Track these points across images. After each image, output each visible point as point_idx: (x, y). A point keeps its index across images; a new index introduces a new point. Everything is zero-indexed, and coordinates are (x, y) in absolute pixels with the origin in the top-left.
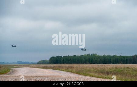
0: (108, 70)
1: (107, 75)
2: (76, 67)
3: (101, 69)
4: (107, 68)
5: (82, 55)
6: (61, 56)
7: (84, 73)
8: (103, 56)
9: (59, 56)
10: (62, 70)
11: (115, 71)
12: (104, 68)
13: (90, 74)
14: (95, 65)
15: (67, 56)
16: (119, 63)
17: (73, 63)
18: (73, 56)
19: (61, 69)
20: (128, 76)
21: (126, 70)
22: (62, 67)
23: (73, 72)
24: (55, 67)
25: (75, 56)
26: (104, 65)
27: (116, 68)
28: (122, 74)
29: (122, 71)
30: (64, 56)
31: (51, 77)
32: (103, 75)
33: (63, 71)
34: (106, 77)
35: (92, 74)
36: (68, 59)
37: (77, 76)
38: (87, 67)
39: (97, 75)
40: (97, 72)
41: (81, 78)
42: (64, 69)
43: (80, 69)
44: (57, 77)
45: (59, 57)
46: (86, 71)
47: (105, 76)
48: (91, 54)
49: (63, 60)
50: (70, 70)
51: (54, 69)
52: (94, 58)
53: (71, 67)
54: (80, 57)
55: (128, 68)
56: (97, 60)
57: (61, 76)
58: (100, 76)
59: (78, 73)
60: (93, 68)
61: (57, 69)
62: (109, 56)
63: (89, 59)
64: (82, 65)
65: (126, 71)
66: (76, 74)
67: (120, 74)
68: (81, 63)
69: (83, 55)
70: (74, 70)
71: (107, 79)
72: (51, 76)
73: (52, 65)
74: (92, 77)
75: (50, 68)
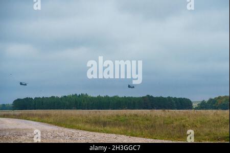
0: (105, 119)
1: (104, 127)
2: (55, 115)
3: (94, 117)
4: (104, 116)
5: (65, 96)
6: (32, 98)
7: (68, 123)
8: (98, 97)
9: (27, 98)
10: (33, 119)
11: (116, 120)
12: (99, 116)
13: (77, 125)
14: (86, 112)
15: (41, 97)
16: (122, 109)
17: (50, 109)
18: (50, 98)
19: (31, 119)
20: (137, 128)
21: (133, 119)
22: (33, 115)
23: (51, 123)
24: (21, 114)
25: (53, 97)
26: (99, 112)
27: (118, 116)
28: (127, 125)
29: (127, 120)
30: (36, 98)
31: (14, 131)
32: (97, 128)
33: (35, 121)
34: (102, 129)
35: (80, 125)
36: (42, 102)
37: (57, 129)
38: (72, 115)
39: (87, 126)
40: (87, 122)
41: (63, 131)
42: (36, 118)
43: (62, 118)
44: (24, 131)
45: (28, 100)
46: (71, 121)
47: (100, 128)
48: (78, 95)
49: (34, 104)
50: (46, 119)
51: (20, 119)
52: (84, 101)
53: (47, 116)
54: (61, 98)
55: (136, 115)
56: (88, 104)
57: (31, 129)
58: (92, 128)
59: (58, 123)
60: (81, 116)
61: (26, 119)
62: (107, 97)
63: (76, 102)
64: (64, 112)
65: (133, 121)
66: (56, 125)
67: (124, 125)
68: (63, 109)
69: (67, 95)
70: (51, 120)
71: (104, 132)
72: (15, 129)
73: (17, 112)
74: (81, 129)
75: (14, 117)
